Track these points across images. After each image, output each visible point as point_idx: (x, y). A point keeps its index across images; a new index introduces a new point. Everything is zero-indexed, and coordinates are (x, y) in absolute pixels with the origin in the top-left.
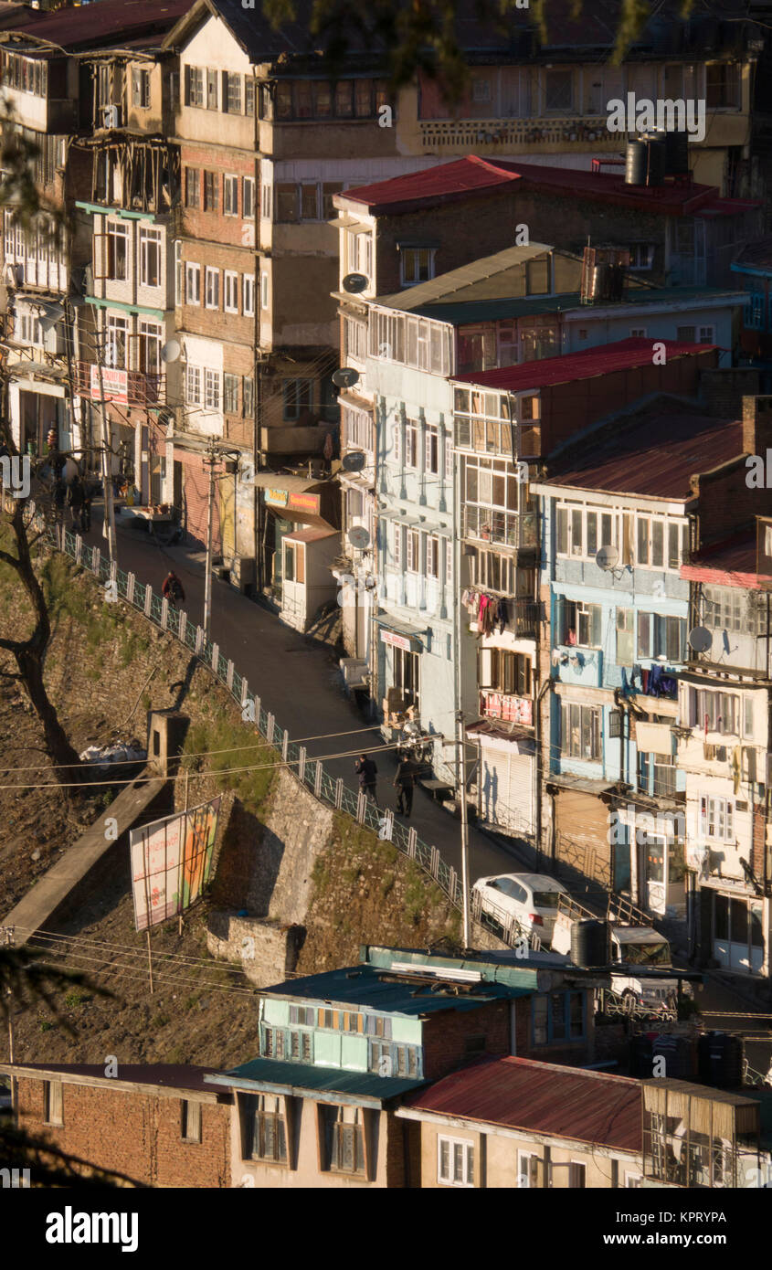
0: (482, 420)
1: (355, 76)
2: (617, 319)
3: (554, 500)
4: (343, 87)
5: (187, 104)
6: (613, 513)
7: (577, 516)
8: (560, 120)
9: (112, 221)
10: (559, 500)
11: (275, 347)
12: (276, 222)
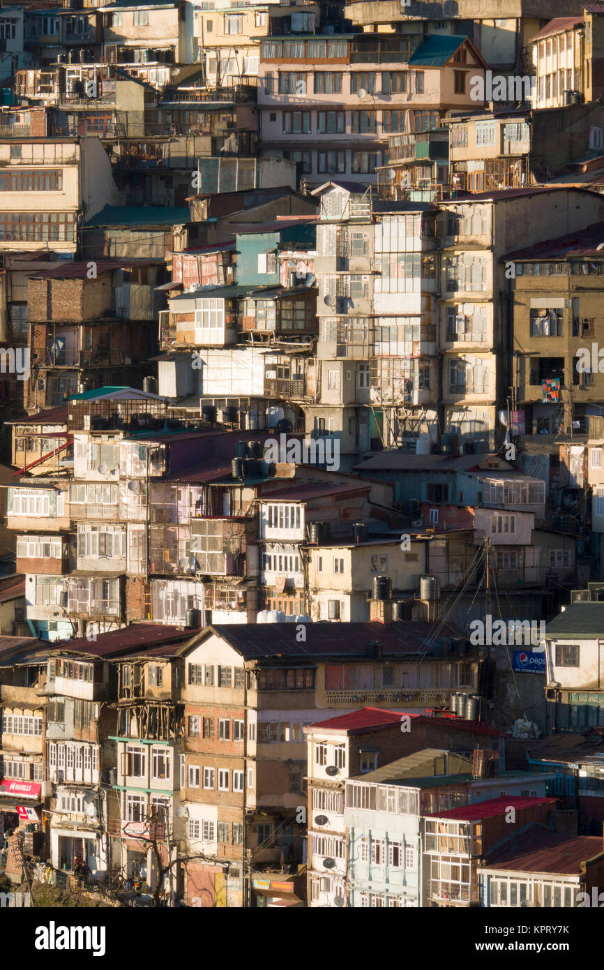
0: (445, 837)
1: (297, 667)
2: (494, 786)
3: (489, 877)
4: (290, 673)
5: (190, 683)
6: (527, 883)
7: (504, 885)
8: (389, 691)
9: (131, 746)
10: (491, 876)
11: (257, 807)
12: (259, 741)
